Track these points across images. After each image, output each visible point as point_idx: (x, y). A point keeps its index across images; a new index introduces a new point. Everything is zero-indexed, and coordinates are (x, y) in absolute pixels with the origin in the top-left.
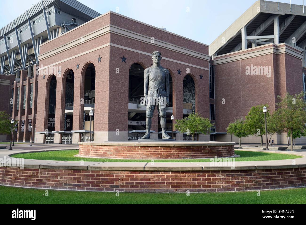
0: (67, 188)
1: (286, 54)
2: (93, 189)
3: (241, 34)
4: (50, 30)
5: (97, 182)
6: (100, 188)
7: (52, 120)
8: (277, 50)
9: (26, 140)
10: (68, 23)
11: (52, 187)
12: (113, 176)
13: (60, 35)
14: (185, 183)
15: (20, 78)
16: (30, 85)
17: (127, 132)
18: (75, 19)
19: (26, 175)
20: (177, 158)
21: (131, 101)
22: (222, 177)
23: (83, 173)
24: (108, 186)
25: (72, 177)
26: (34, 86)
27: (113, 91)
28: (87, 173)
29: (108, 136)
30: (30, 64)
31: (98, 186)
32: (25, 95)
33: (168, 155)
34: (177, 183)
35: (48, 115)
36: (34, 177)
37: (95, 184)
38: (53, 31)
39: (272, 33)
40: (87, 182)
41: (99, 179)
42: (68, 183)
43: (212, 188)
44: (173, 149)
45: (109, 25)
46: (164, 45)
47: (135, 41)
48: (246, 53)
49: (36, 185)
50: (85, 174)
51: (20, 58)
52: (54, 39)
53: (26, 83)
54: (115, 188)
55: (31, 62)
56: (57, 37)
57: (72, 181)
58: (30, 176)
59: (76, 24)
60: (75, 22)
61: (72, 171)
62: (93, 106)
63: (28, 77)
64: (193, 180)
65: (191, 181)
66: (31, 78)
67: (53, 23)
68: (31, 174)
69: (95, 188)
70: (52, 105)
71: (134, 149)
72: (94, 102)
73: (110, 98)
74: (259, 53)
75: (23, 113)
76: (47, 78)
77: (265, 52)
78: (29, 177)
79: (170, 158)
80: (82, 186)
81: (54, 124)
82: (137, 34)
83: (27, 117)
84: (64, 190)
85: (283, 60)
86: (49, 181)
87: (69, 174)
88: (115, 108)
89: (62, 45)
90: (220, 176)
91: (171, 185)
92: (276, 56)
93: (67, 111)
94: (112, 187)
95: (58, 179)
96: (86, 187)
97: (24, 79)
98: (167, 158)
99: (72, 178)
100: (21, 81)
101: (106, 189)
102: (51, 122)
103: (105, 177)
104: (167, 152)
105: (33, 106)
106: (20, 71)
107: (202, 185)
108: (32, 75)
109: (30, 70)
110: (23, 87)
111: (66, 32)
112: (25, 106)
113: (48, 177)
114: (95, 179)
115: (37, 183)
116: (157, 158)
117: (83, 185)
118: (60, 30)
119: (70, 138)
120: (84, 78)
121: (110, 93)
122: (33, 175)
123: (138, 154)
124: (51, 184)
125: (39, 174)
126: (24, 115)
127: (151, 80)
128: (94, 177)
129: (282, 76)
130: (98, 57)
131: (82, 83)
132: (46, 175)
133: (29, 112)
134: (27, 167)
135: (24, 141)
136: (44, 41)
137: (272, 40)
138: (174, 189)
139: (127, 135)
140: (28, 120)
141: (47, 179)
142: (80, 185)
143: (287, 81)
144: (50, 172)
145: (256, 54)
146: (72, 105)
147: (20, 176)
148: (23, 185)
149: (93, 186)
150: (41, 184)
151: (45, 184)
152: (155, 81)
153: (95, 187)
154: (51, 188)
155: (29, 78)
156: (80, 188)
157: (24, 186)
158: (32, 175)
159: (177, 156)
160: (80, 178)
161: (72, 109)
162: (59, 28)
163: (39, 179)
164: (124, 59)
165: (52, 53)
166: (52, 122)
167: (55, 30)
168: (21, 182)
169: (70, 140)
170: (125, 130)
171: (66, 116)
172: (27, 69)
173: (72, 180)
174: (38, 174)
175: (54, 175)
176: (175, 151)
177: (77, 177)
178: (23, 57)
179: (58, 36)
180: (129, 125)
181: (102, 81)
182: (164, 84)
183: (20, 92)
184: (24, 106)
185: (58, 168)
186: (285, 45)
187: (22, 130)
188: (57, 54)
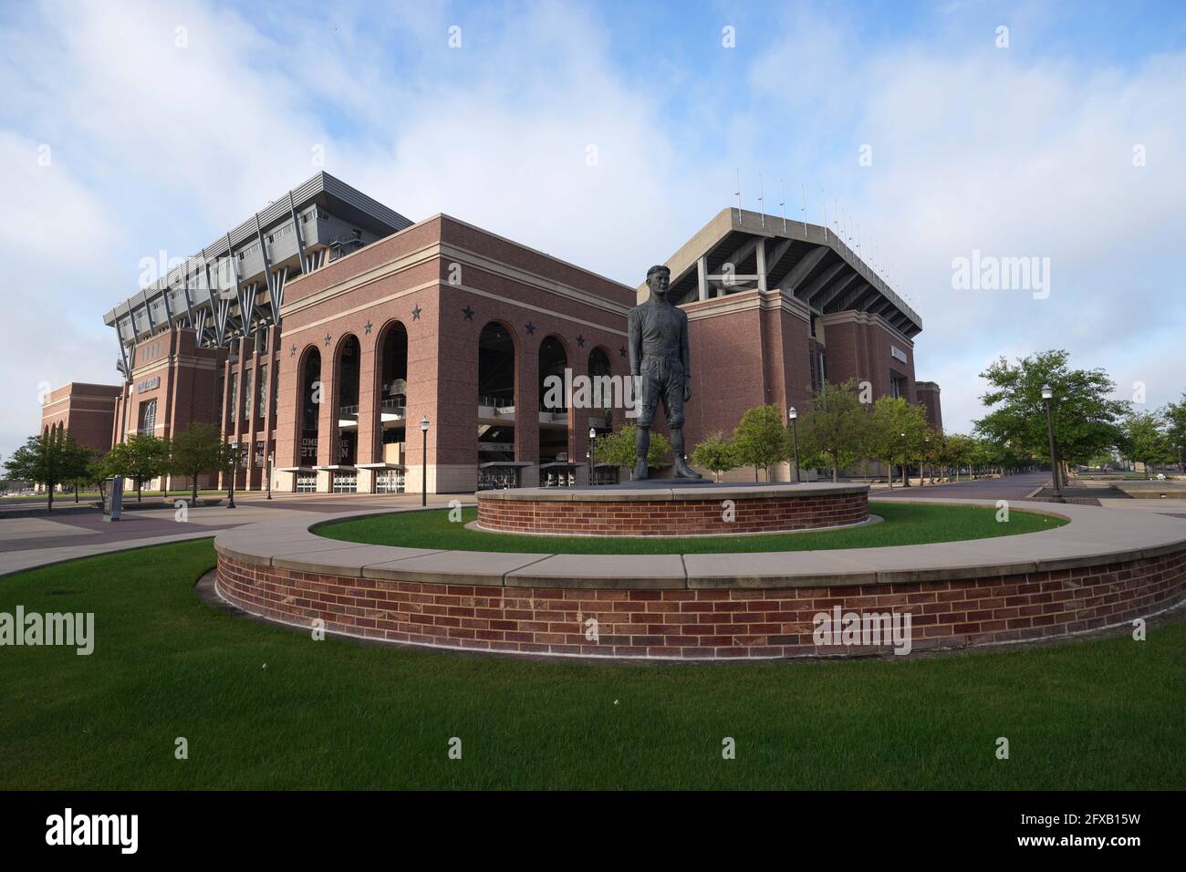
0: (614, 650)
1: (783, 310)
2: (711, 652)
3: (696, 269)
4: (306, 254)
5: (721, 630)
6: (733, 646)
7: (311, 442)
8: (767, 302)
9: (251, 486)
10: (346, 240)
11: (555, 649)
12: (775, 606)
13: (326, 264)
14: (988, 615)
15: (238, 354)
16: (260, 368)
17: (476, 466)
18: (359, 232)
19: (450, 609)
20: (781, 529)
21: (482, 402)
22: (1075, 587)
23: (669, 600)
24: (759, 641)
25: (630, 613)
26: (268, 370)
27: (447, 381)
28: (683, 599)
29: (437, 475)
30: (259, 325)
31: (727, 641)
32: (250, 391)
33: (758, 521)
34: (971, 616)
35: (301, 432)
36: (483, 613)
37: (715, 635)
38: (313, 255)
39: (754, 271)
40: (686, 630)
41: (727, 618)
42: (614, 634)
43: (1056, 624)
44: (770, 506)
45: (438, 242)
46: (550, 286)
47: (493, 276)
48: (709, 306)
49: (494, 641)
50: (678, 604)
51: (240, 312)
52: (313, 272)
53: (252, 364)
54: (783, 646)
55: (263, 321)
56: (319, 269)
57: (629, 627)
58: (469, 612)
59: (362, 241)
60: (359, 238)
61: (627, 596)
62: (401, 413)
63: (255, 352)
64: (1010, 602)
65: (1005, 607)
66: (262, 355)
67: (313, 239)
68: (472, 605)
69: (716, 648)
70: (310, 411)
71: (669, 509)
72: (404, 403)
73: (439, 395)
74: (733, 307)
75: (244, 429)
76: (299, 352)
77: (744, 305)
78: (465, 615)
79: (766, 530)
80: (669, 644)
81: (314, 452)
82: (496, 261)
83: (255, 436)
84: (602, 656)
85: (777, 320)
86: (544, 627)
87: (618, 606)
88: (450, 414)
89: (333, 283)
90: (1071, 584)
91: (953, 624)
92: (765, 313)
93: (343, 423)
94: (775, 644)
95: (575, 620)
96: (682, 647)
97: (247, 356)
98: (758, 530)
99: (628, 619)
100: (241, 362)
101: (755, 652)
102: (307, 446)
103: (747, 612)
104: (757, 513)
105: (266, 414)
106: (239, 341)
107: (1032, 617)
108: (263, 348)
109: (260, 338)
110: (245, 373)
111: (341, 257)
112: (250, 414)
113: (539, 615)
114: (715, 618)
115: (496, 636)
116: (734, 531)
117: (671, 641)
118: (328, 253)
119: (351, 480)
120: (381, 352)
121: (439, 384)
122: (478, 608)
123: (680, 521)
124: (551, 637)
125: (502, 604)
126: (247, 432)
127: (648, 336)
128: (711, 613)
129: (776, 352)
130: (414, 309)
131: (377, 363)
132: (530, 607)
133: (259, 425)
134: (457, 581)
135: (248, 488)
136: (291, 276)
137: (754, 284)
138: (964, 635)
139: (475, 472)
140: (255, 442)
141: (534, 621)
142: (660, 641)
143: (784, 362)
144: (545, 600)
145: (728, 308)
146: (356, 410)
147: (426, 609)
148: (440, 641)
149: (706, 641)
150: (510, 636)
151: (528, 637)
152: (658, 337)
153: (716, 644)
154: (553, 651)
155: (259, 355)
156: (664, 652)
157: (448, 643)
158: (475, 608)
159: (780, 523)
160: (658, 618)
161: (355, 418)
162: (325, 250)
163: (504, 620)
164: (469, 313)
165: (312, 300)
166: (311, 446)
167: (317, 254)
168: (433, 631)
169: (352, 484)
170: (471, 463)
171: (341, 434)
172: (253, 335)
173: (630, 623)
174: (498, 606)
175: (561, 608)
176: (775, 512)
177: (646, 612)
178: (246, 310)
179: (322, 265)
180: (480, 452)
181: (422, 358)
182: (677, 346)
183: (238, 385)
184: (247, 413)
185: (576, 587)
186: (781, 294)
187: (243, 465)
188: (322, 302)
